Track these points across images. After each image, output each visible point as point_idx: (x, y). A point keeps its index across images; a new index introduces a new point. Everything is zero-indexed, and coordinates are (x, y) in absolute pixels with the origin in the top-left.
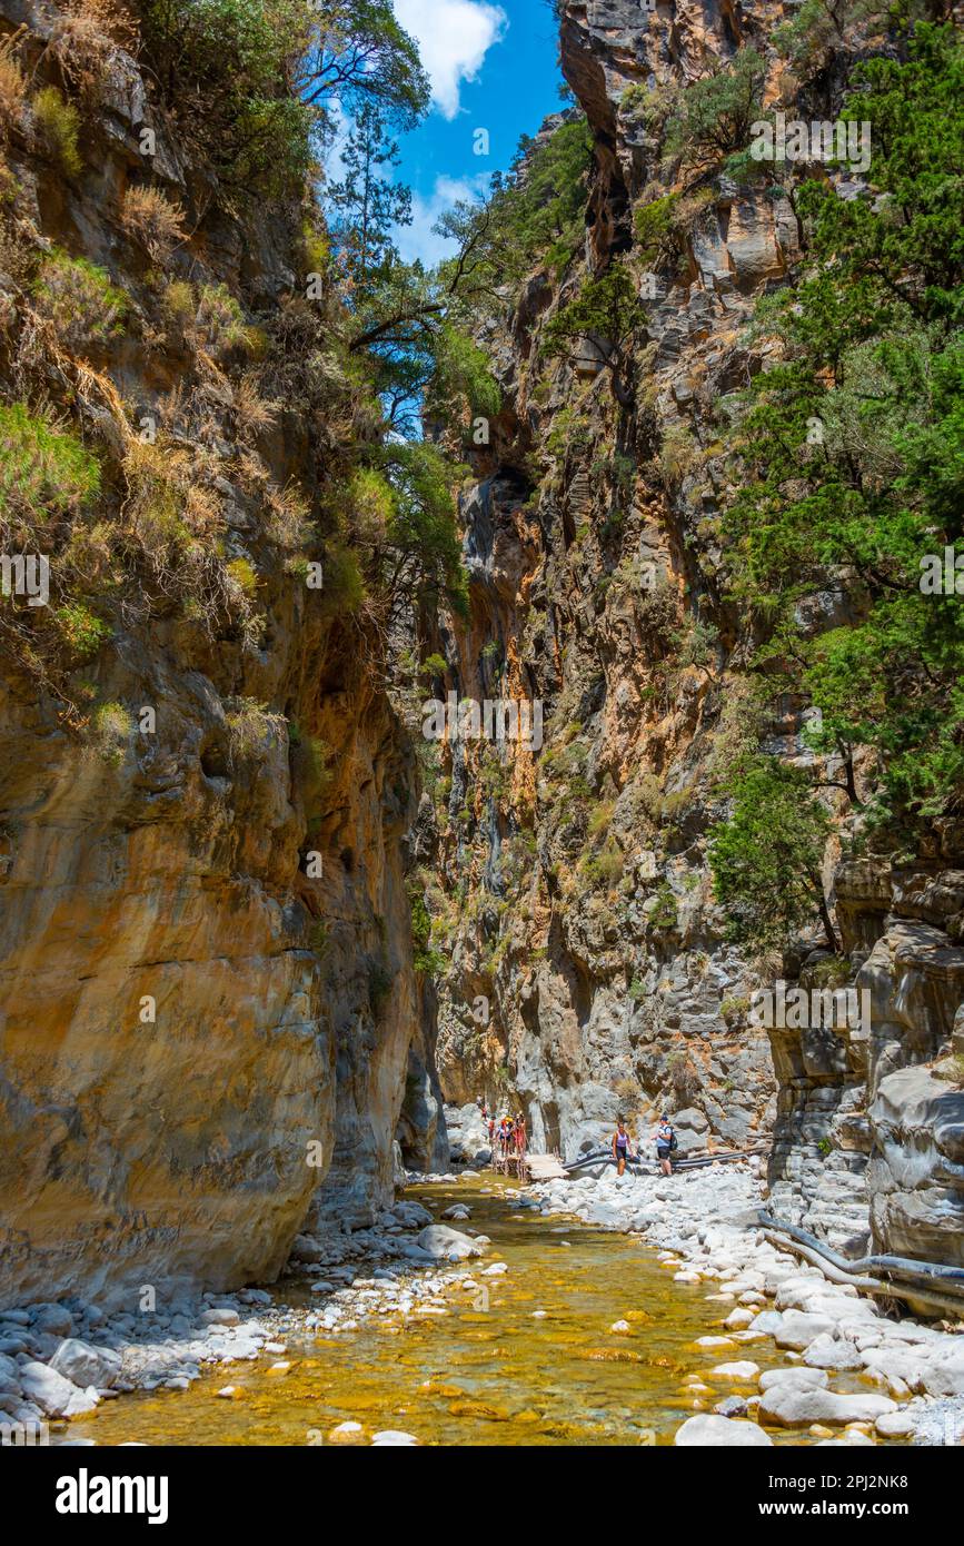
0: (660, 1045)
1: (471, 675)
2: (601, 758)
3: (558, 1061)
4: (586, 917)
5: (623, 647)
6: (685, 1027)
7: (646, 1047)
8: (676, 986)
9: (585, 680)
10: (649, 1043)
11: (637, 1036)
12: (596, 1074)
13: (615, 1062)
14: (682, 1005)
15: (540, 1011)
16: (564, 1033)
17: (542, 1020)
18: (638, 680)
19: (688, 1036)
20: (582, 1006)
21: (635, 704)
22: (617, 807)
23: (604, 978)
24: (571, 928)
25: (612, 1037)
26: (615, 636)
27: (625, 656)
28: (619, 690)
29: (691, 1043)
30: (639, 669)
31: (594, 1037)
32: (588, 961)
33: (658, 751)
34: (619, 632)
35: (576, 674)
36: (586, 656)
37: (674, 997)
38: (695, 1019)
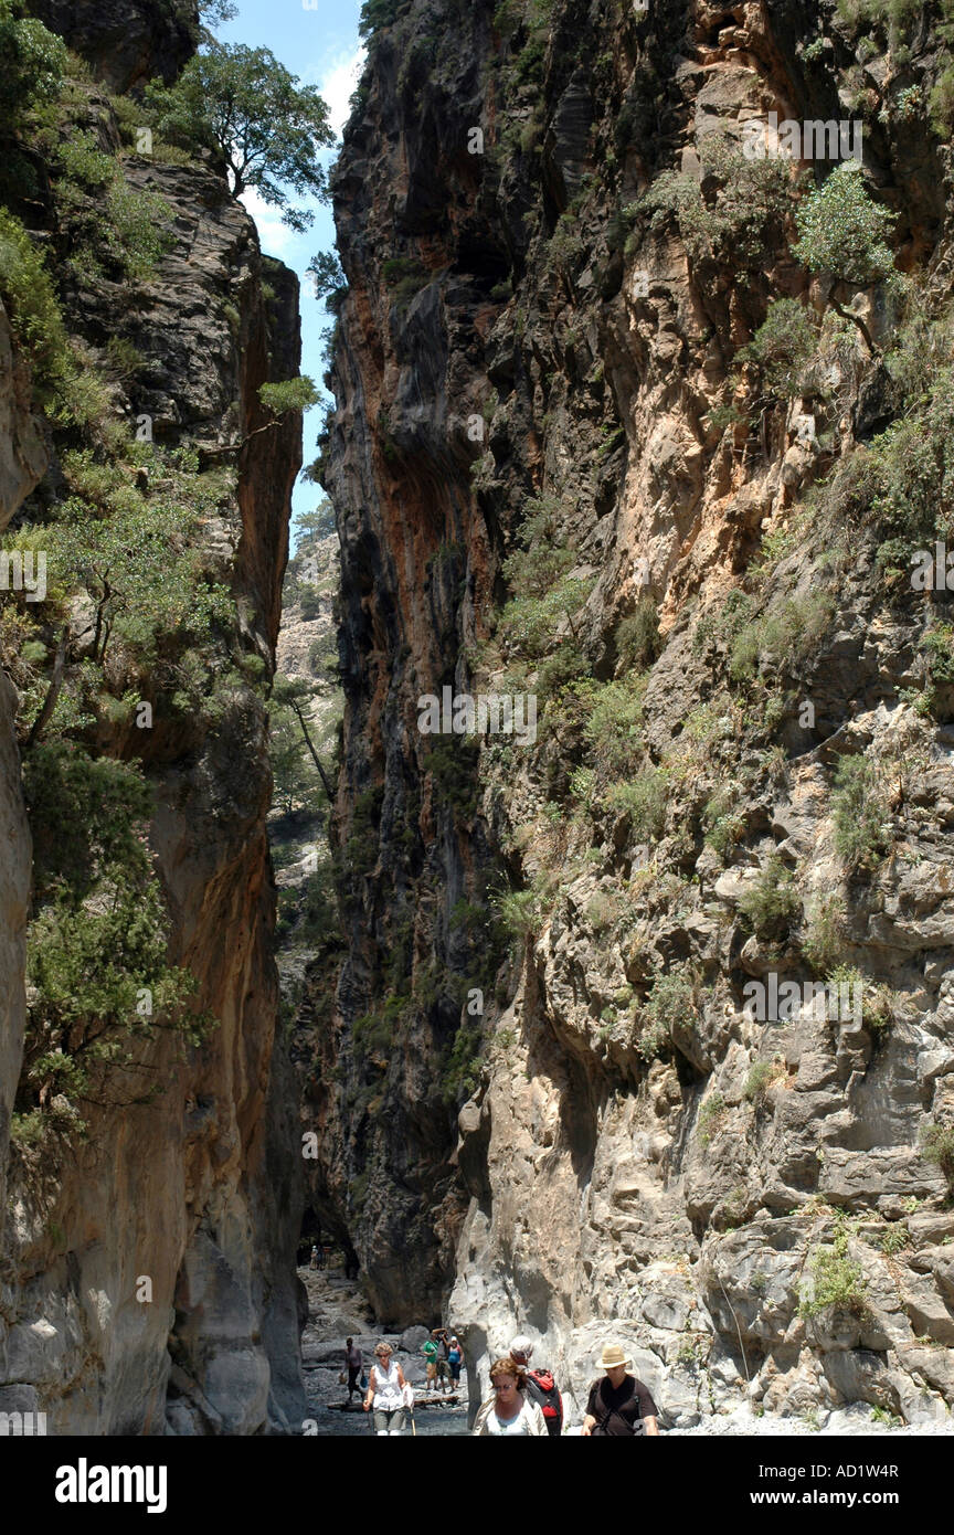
0: (767, 1230)
1: (414, 606)
2: (617, 597)
3: (527, 1266)
4: (583, 935)
5: (662, 346)
6: (835, 1182)
7: (731, 1235)
8: (805, 1076)
9: (585, 468)
10: (736, 1224)
11: (708, 1208)
12: (607, 1303)
13: (653, 1272)
14: (823, 1127)
15: (492, 1154)
16: (539, 1203)
17: (495, 1174)
18: (695, 408)
19: (845, 1205)
20: (579, 1138)
21: (689, 460)
22: (653, 681)
23: (624, 1075)
24: (551, 966)
25: (644, 1210)
26: (644, 328)
27: (665, 363)
28: (655, 439)
29: (853, 1224)
30: (699, 382)
31: (603, 1209)
32: (588, 1035)
33: (745, 537)
34: (652, 317)
35: (567, 462)
36: (586, 424)
37: (803, 1105)
38: (859, 1161)
